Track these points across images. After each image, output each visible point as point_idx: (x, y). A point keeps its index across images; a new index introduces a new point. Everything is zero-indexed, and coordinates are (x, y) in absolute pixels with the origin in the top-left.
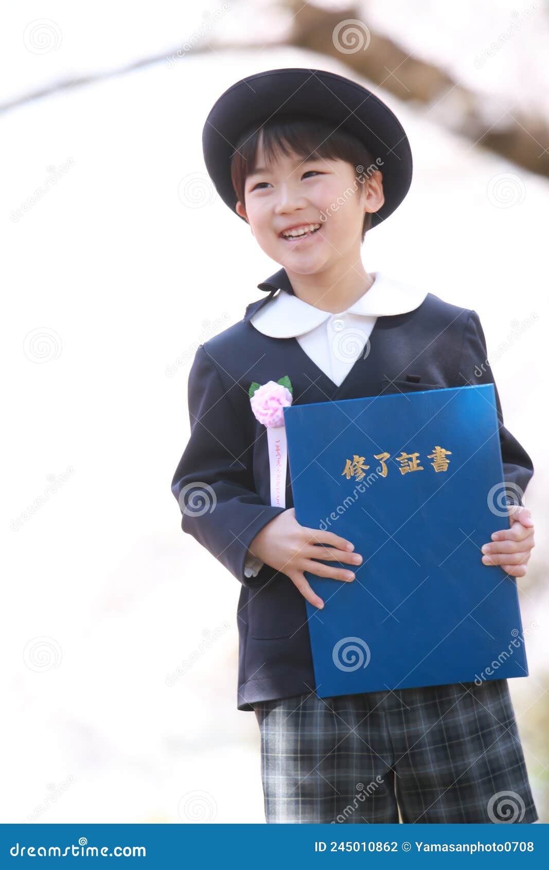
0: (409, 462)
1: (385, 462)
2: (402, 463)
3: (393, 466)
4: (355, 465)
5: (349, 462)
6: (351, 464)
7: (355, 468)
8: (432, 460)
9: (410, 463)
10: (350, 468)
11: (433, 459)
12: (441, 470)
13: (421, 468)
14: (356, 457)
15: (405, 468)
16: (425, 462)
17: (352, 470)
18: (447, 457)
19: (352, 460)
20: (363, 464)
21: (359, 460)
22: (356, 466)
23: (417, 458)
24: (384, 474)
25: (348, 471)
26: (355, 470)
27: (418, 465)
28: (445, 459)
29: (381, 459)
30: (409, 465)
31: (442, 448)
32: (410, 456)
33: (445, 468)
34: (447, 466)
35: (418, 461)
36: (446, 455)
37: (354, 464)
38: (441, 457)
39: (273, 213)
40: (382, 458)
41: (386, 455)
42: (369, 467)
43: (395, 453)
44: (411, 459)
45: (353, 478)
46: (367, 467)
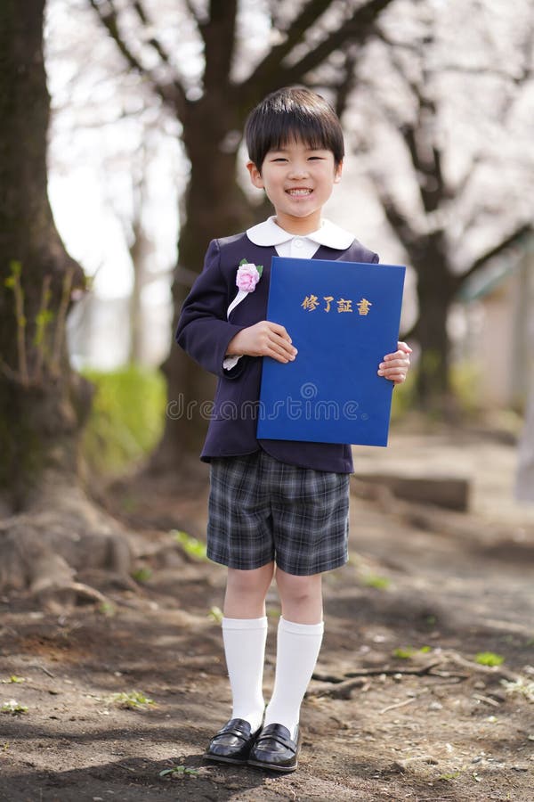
1: (330, 302)
2: (340, 305)
3: (334, 305)
5: (307, 298)
6: (308, 300)
8: (359, 307)
9: (345, 306)
10: (307, 302)
12: (363, 314)
13: (351, 311)
14: (312, 296)
15: (341, 308)
16: (355, 307)
17: (308, 304)
18: (369, 306)
19: (310, 297)
20: (316, 301)
21: (314, 298)
22: (311, 302)
23: (350, 304)
24: (327, 310)
25: (305, 304)
26: (310, 304)
27: (350, 308)
28: (367, 307)
31: (367, 300)
32: (346, 302)
34: (367, 312)
35: (350, 306)
37: (310, 300)
38: (364, 306)
39: (287, 178)
40: (328, 300)
41: (331, 299)
42: (319, 304)
43: (337, 298)
44: (346, 304)
45: (308, 309)
46: (317, 304)
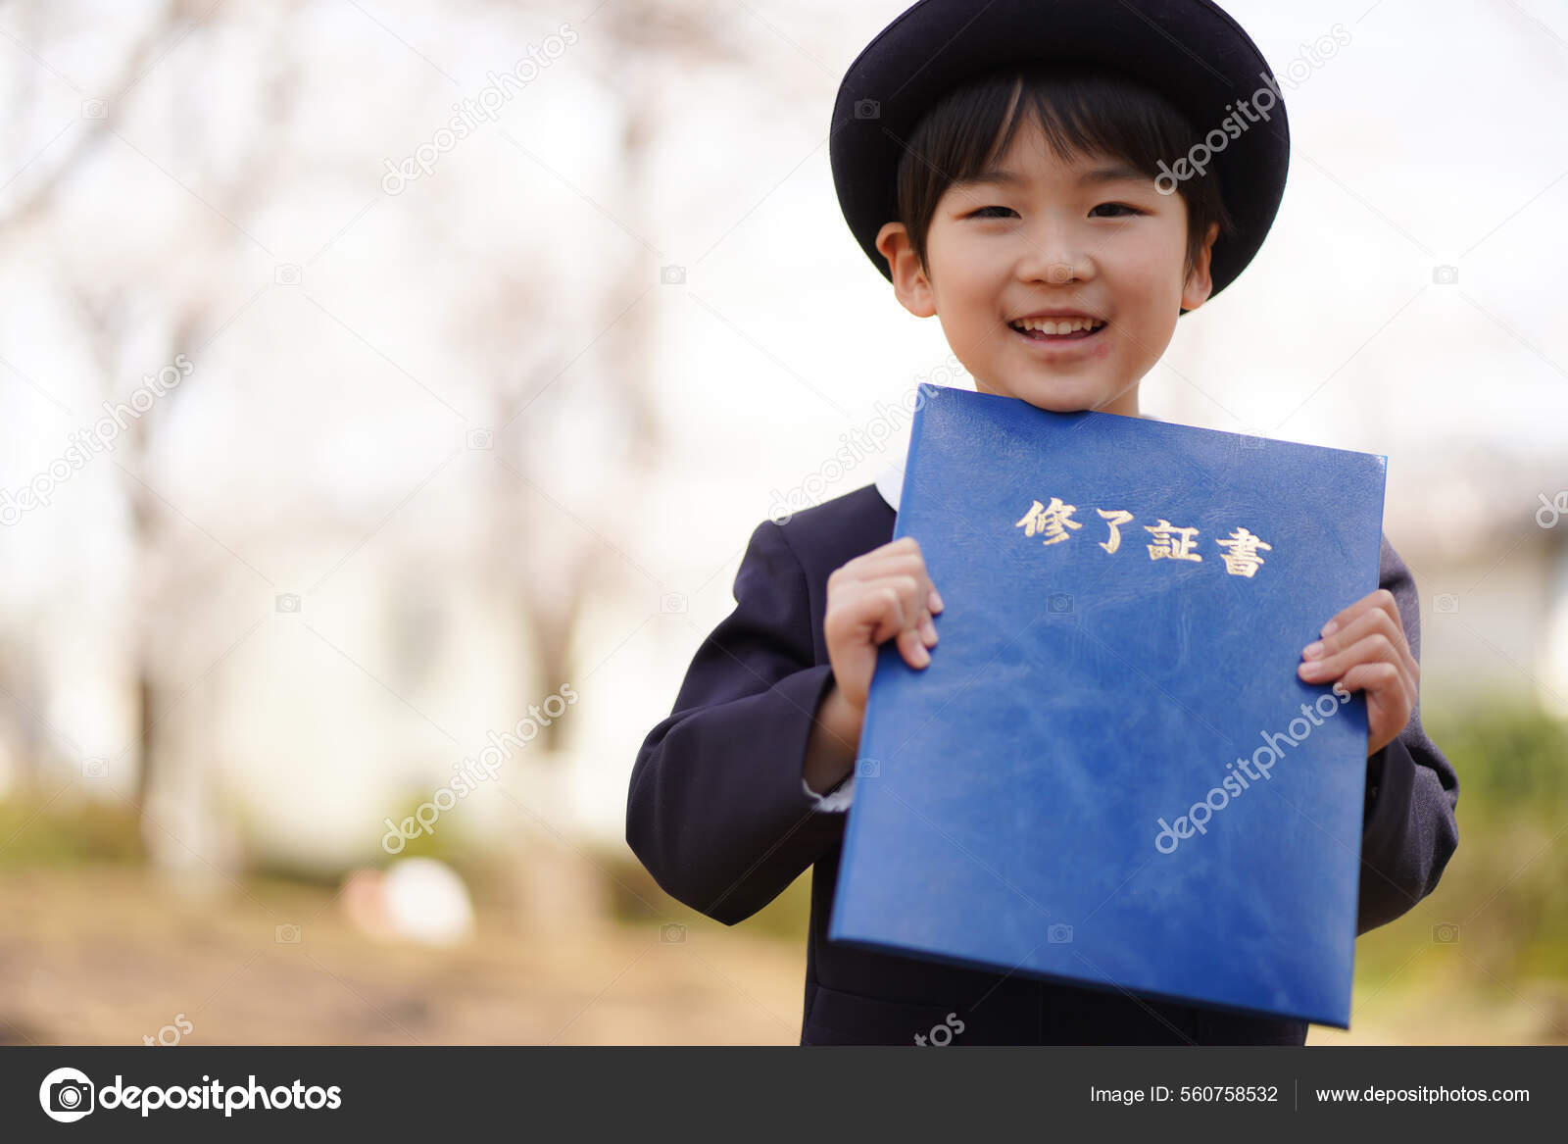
0: (1173, 540)
1: (1119, 527)
2: (1155, 538)
3: (1137, 541)
4: (1051, 516)
5: (1037, 507)
6: (1042, 512)
7: (1048, 521)
8: (1226, 550)
9: (1176, 543)
10: (1037, 518)
11: (1228, 548)
12: (1241, 573)
13: (1197, 558)
14: (1056, 503)
15: (1161, 549)
16: (1209, 550)
17: (1042, 523)
19: (1046, 506)
20: (1069, 518)
21: (1062, 509)
22: (1052, 518)
23: (1192, 538)
24: (1113, 544)
25: (1032, 521)
26: (1047, 525)
27: (1191, 551)
28: (1255, 555)
29: (1111, 520)
30: (1171, 546)
31: (1252, 534)
32: (1179, 530)
33: (1250, 571)
34: (1256, 567)
35: (1194, 544)
36: (1257, 549)
37: (1048, 512)
38: (1244, 553)
39: (1011, 276)
40: (1113, 519)
41: (1124, 516)
42: (1080, 526)
43: (1143, 516)
44: (1178, 537)
45: (1040, 537)
46: (1075, 526)
